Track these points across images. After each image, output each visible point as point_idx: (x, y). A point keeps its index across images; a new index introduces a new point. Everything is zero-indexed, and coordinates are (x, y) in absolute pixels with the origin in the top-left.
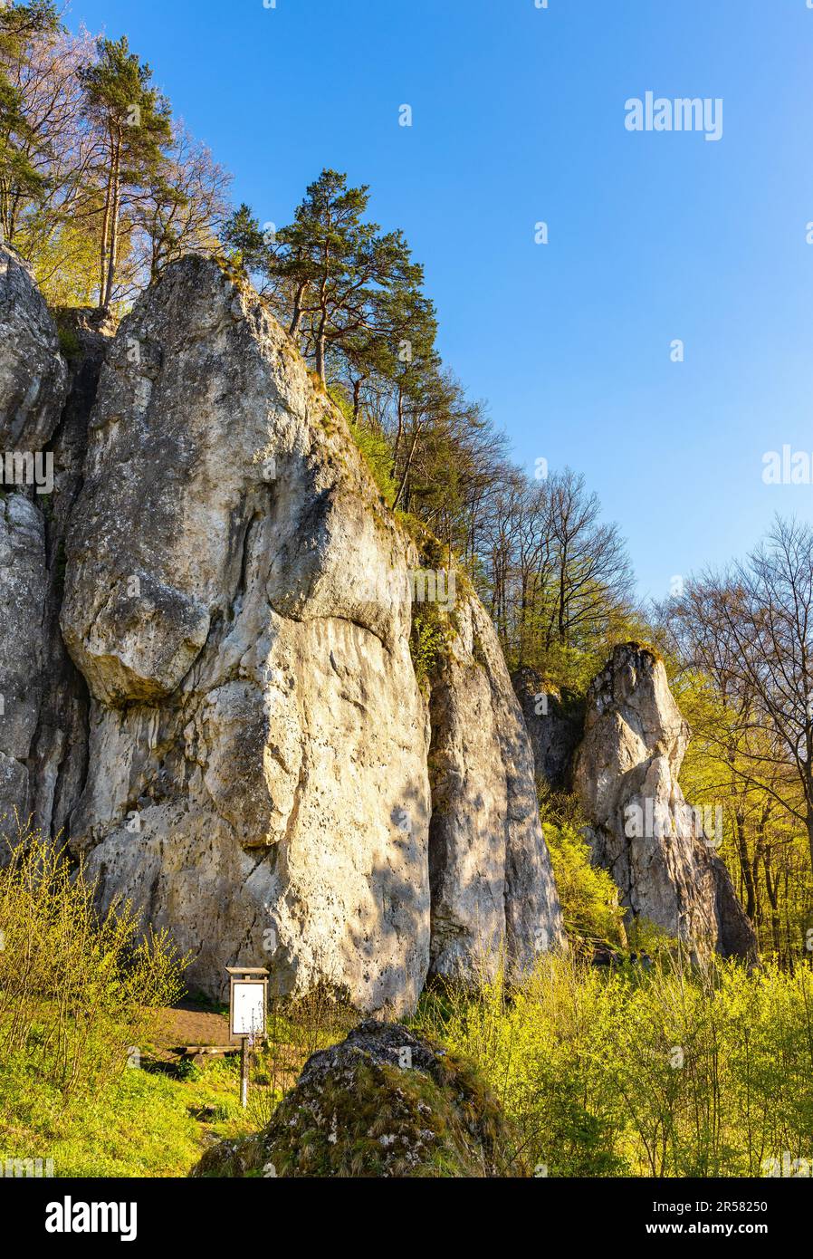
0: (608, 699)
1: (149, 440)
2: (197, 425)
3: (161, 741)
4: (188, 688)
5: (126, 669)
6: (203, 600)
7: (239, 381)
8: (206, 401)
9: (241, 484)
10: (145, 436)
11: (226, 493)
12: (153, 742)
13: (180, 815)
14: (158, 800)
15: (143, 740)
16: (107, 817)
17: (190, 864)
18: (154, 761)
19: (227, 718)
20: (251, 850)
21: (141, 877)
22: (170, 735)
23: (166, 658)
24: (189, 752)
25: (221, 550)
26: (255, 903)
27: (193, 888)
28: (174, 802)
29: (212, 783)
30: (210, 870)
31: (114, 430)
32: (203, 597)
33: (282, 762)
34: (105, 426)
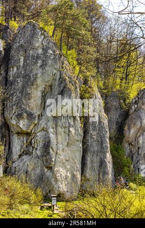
0: (136, 106)
1: (24, 73)
2: (35, 72)
3: (27, 142)
4: (33, 132)
5: (21, 128)
6: (36, 113)
7: (45, 63)
8: (37, 66)
9: (45, 86)
10: (23, 72)
11: (41, 88)
12: (25, 142)
13: (31, 158)
14: (26, 155)
15: (23, 142)
16: (15, 157)
17: (34, 169)
18: (25, 146)
19: (42, 140)
20: (47, 167)
21: (24, 170)
22: (29, 141)
23: (29, 126)
24: (33, 145)
25: (40, 101)
26: (48, 178)
27: (35, 174)
28: (30, 155)
29: (38, 153)
30: (38, 171)
31: (15, 69)
32: (36, 112)
33: (53, 150)
34: (13, 67)
